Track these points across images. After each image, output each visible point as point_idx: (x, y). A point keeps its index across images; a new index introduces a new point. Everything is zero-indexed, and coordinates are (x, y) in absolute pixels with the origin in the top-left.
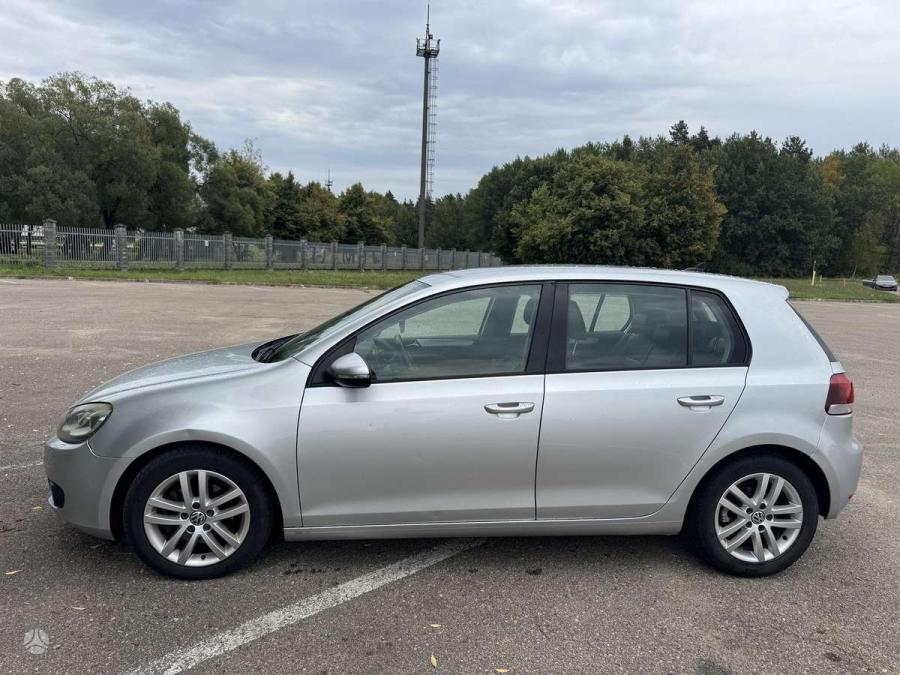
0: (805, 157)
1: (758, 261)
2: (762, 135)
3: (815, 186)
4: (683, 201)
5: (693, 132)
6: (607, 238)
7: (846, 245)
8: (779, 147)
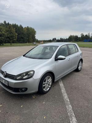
0: (22, 27)
1: (19, 41)
2: (17, 24)
3: (24, 31)
4: (11, 33)
5: (7, 22)
6: (2, 38)
7: (29, 39)
8: (19, 26)
